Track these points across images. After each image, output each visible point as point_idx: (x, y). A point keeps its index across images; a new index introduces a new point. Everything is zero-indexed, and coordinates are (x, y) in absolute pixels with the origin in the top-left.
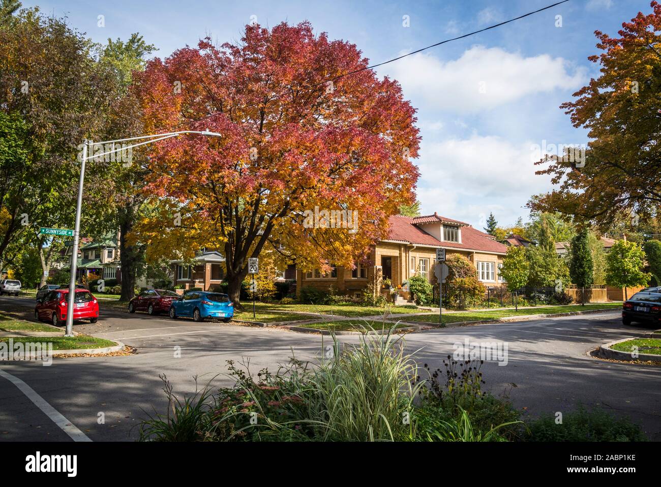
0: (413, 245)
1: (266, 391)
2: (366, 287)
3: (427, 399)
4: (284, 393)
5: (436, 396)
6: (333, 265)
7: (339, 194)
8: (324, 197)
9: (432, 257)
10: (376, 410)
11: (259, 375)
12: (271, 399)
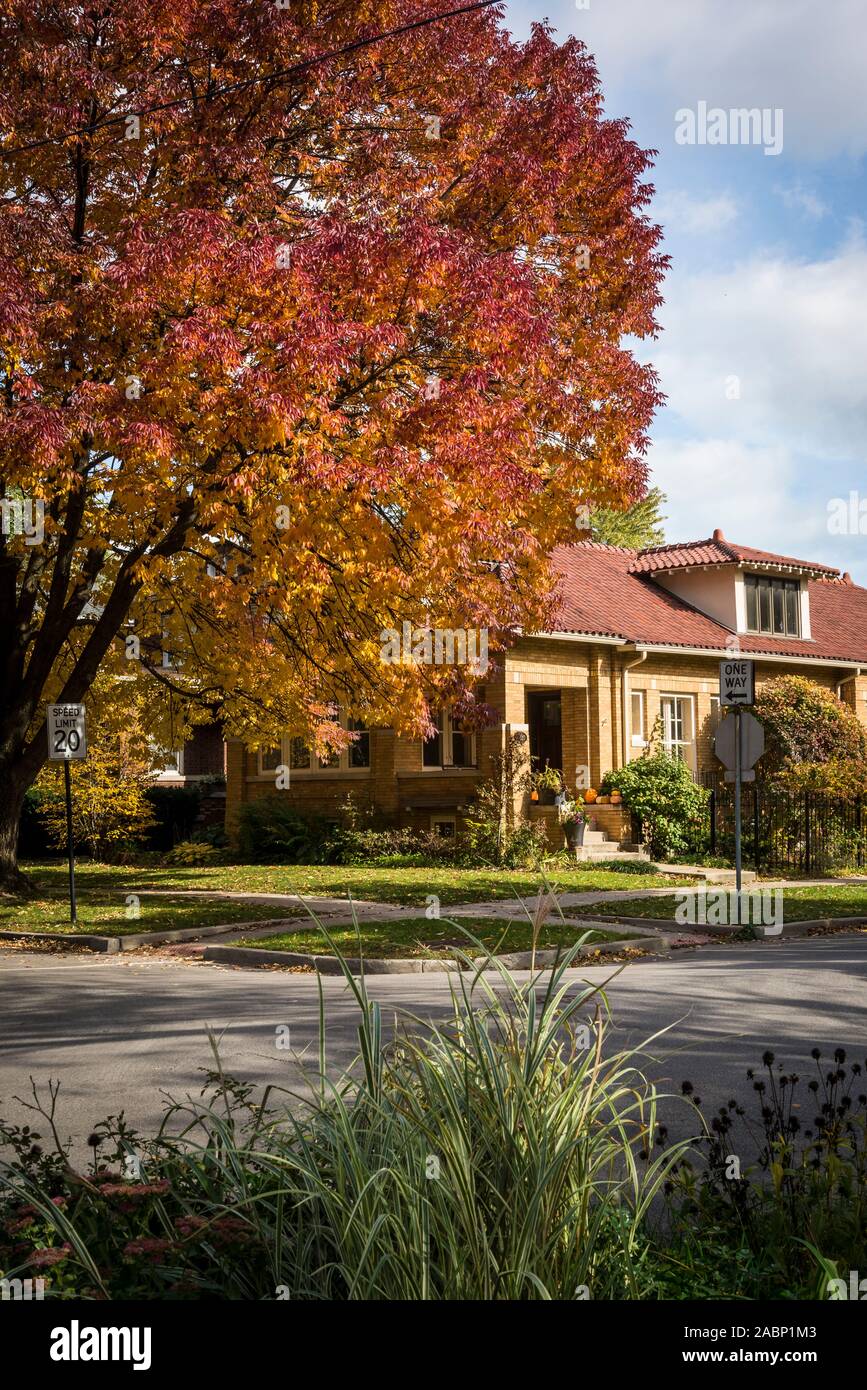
0: (639, 647)
1: (118, 1203)
2: (474, 799)
3: (694, 1210)
4: (183, 1202)
5: (727, 1199)
6: (356, 724)
7: (373, 473)
8: (316, 485)
9: (706, 689)
10: (513, 1256)
11: (94, 1141)
12: (135, 1230)
